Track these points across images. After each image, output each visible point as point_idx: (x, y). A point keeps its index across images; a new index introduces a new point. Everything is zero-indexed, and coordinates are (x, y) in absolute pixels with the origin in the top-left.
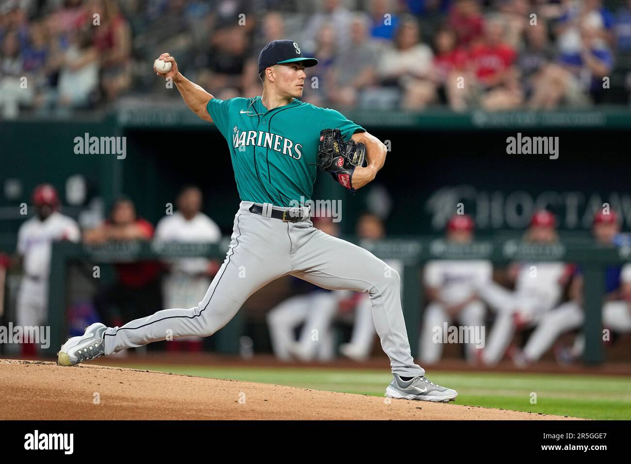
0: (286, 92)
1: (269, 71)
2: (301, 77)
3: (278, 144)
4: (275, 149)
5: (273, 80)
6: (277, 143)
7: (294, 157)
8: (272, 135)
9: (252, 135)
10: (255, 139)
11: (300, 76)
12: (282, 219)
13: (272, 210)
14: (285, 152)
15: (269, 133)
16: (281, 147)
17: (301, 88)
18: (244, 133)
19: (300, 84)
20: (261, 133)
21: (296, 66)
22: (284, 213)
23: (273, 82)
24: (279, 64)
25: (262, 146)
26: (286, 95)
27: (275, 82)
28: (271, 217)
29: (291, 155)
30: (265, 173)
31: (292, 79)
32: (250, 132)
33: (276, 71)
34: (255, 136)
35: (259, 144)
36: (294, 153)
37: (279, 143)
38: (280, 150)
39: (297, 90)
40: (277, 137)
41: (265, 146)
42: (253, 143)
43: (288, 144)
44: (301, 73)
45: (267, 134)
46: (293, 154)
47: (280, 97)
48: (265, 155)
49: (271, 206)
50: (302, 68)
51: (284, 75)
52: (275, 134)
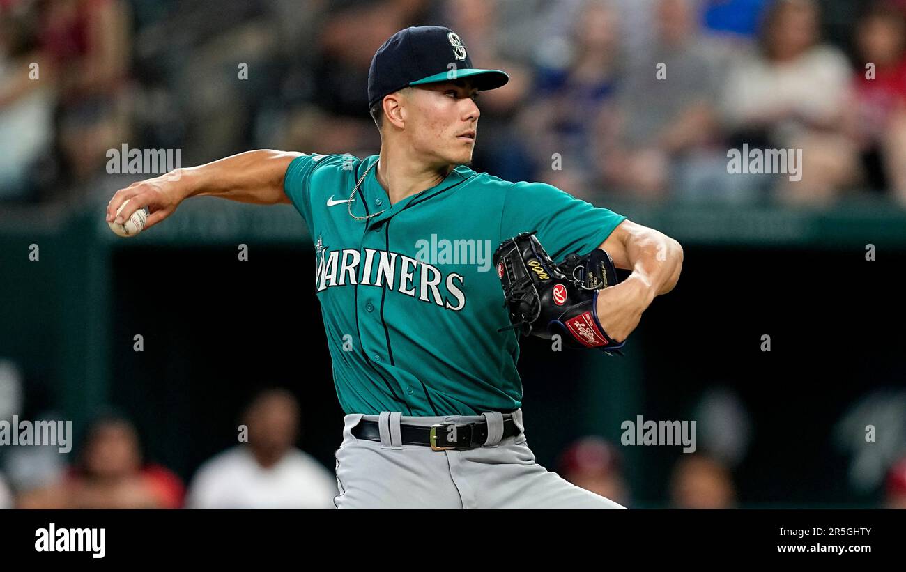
0: (432, 154)
1: (392, 104)
2: (468, 116)
3: (407, 278)
4: (403, 289)
5: (401, 125)
6: (405, 275)
7: (448, 306)
8: (394, 256)
9: (351, 257)
10: (357, 269)
11: (466, 112)
12: (430, 446)
13: (401, 425)
14: (424, 297)
15: (387, 251)
16: (414, 284)
17: (468, 143)
18: (335, 255)
19: (466, 131)
20: (370, 253)
21: (455, 90)
22: (433, 432)
23: (403, 129)
24: (413, 86)
25: (372, 284)
26: (430, 159)
27: (405, 131)
28: (403, 444)
29: (439, 302)
30: (379, 350)
31: (447, 123)
32: (346, 252)
33: (406, 103)
34: (355, 263)
35: (366, 280)
36: (448, 297)
37: (410, 276)
38: (412, 293)
39: (457, 147)
40: (405, 260)
41: (378, 283)
42: (353, 281)
43: (431, 277)
44: (467, 106)
45: (384, 254)
46: (445, 300)
47: (417, 166)
48: (378, 306)
49: (396, 416)
50: (471, 92)
51: (426, 113)
52: (399, 255)
